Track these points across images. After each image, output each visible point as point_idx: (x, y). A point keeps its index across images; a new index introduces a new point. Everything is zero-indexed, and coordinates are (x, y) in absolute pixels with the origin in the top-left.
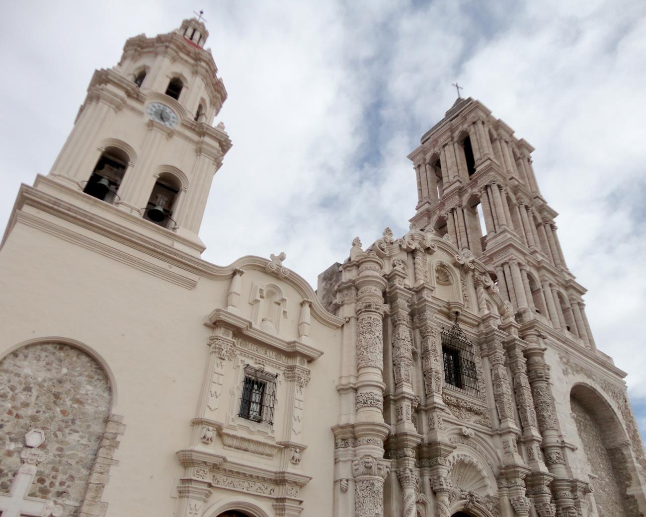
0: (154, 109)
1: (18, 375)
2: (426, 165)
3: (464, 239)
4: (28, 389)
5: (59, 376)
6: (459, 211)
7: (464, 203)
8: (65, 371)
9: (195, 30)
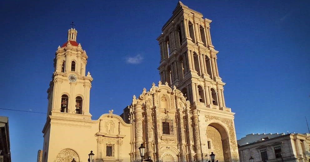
0: (70, 77)
1: (61, 158)
2: (163, 42)
3: (177, 75)
4: (63, 160)
5: (68, 156)
6: (175, 63)
7: (177, 59)
8: (68, 154)
9: (73, 34)
